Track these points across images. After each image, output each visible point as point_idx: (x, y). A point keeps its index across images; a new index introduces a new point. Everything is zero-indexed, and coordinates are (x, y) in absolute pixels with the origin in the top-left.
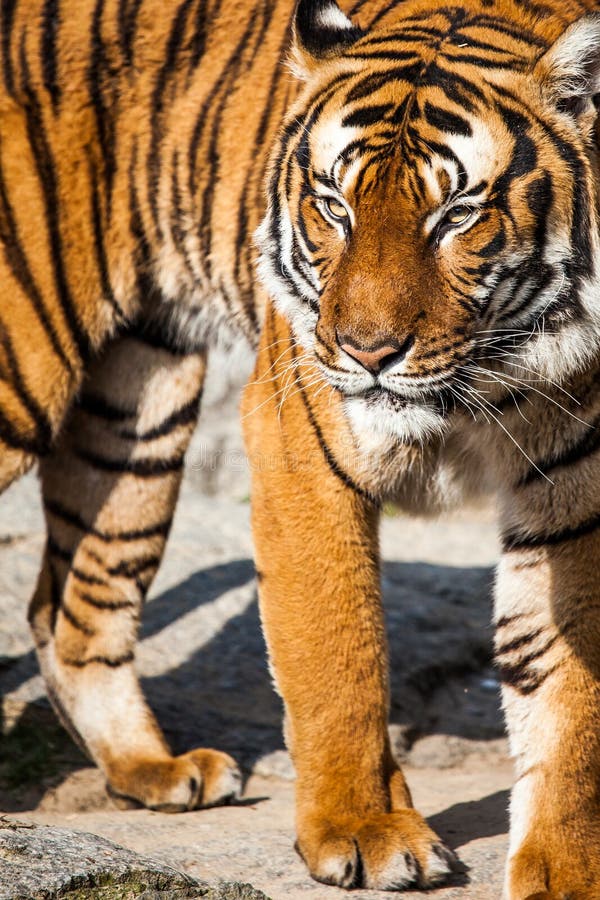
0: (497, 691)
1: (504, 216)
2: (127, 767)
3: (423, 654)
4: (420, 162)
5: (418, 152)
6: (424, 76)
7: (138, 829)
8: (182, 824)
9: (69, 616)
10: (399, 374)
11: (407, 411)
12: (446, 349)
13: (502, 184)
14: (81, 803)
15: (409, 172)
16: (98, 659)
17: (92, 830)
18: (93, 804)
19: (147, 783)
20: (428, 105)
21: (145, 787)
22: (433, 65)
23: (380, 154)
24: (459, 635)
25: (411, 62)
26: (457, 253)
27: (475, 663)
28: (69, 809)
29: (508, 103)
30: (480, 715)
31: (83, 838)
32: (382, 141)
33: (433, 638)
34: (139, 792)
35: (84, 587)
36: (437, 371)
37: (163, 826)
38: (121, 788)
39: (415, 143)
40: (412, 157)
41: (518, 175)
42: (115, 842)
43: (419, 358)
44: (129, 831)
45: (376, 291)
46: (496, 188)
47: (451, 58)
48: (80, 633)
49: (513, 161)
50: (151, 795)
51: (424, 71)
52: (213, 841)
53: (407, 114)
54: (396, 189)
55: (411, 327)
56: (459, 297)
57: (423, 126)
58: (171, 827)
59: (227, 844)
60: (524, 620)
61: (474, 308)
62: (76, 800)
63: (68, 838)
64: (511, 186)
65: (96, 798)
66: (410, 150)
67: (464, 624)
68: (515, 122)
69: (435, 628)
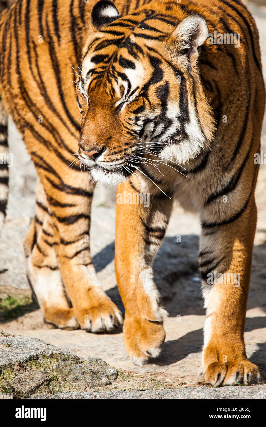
0: (199, 282)
1: (145, 100)
2: (52, 311)
3: (170, 267)
4: (113, 80)
5: (113, 76)
6: (123, 43)
7: (56, 337)
8: (74, 335)
9: (38, 247)
10: (101, 161)
11: (109, 174)
12: (121, 152)
13: (146, 87)
14: (33, 327)
15: (109, 85)
16: (47, 266)
17: (38, 337)
18: (38, 327)
19: (59, 318)
20: (121, 56)
21: (58, 320)
22: (129, 38)
23: (99, 76)
24: (184, 260)
25: (120, 37)
26: (126, 112)
27: (191, 271)
28: (28, 329)
29: (153, 54)
30: (193, 291)
31: (34, 341)
32: (101, 70)
33: (174, 261)
34: (56, 322)
35: (46, 237)
36: (117, 160)
37: (66, 336)
38: (49, 320)
39: (113, 72)
40: (111, 78)
41: (152, 84)
42: (47, 342)
43: (109, 155)
44: (53, 337)
45: (92, 128)
46: (143, 89)
47: (136, 35)
48: (41, 255)
49: (151, 78)
50: (61, 323)
51: (124, 41)
52: (86, 342)
53: (112, 60)
54: (103, 90)
55: (105, 143)
56: (127, 130)
57: (117, 65)
58: (69, 336)
59: (92, 343)
60: (208, 254)
61: (134, 134)
62: (31, 325)
63: (28, 340)
64: (149, 88)
65: (39, 325)
66: (111, 74)
67: (186, 255)
68: (155, 62)
69: (175, 257)
